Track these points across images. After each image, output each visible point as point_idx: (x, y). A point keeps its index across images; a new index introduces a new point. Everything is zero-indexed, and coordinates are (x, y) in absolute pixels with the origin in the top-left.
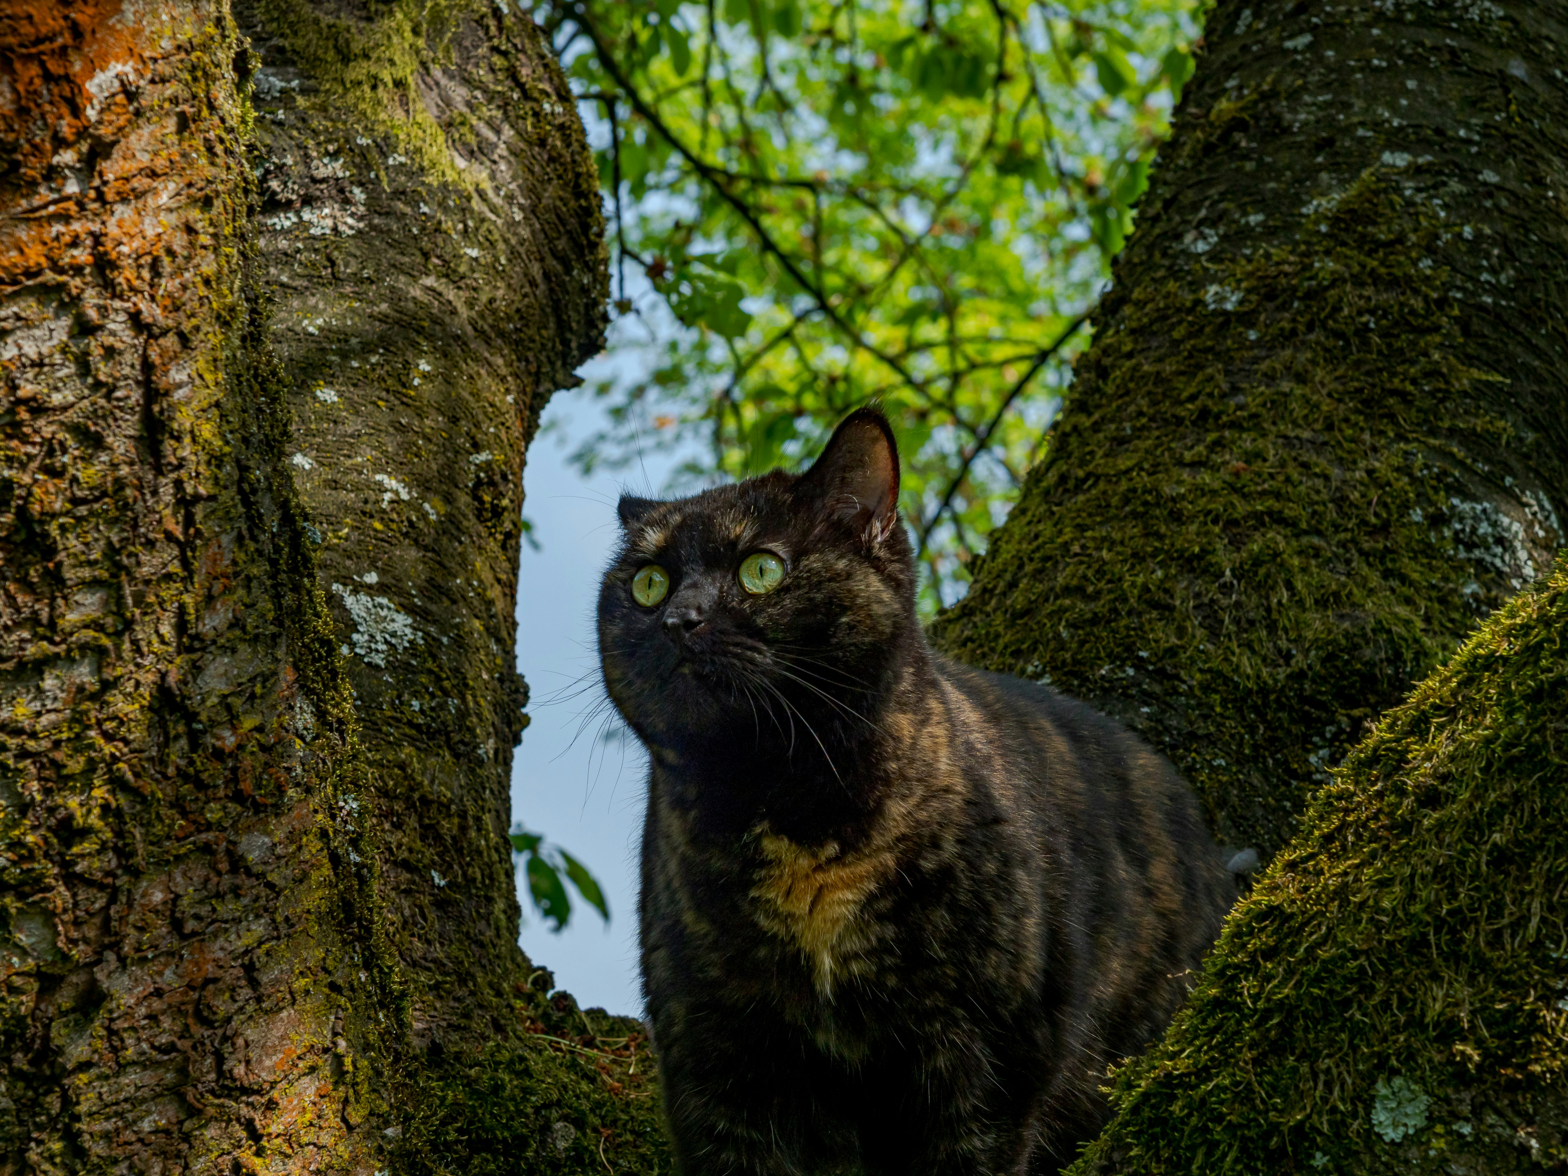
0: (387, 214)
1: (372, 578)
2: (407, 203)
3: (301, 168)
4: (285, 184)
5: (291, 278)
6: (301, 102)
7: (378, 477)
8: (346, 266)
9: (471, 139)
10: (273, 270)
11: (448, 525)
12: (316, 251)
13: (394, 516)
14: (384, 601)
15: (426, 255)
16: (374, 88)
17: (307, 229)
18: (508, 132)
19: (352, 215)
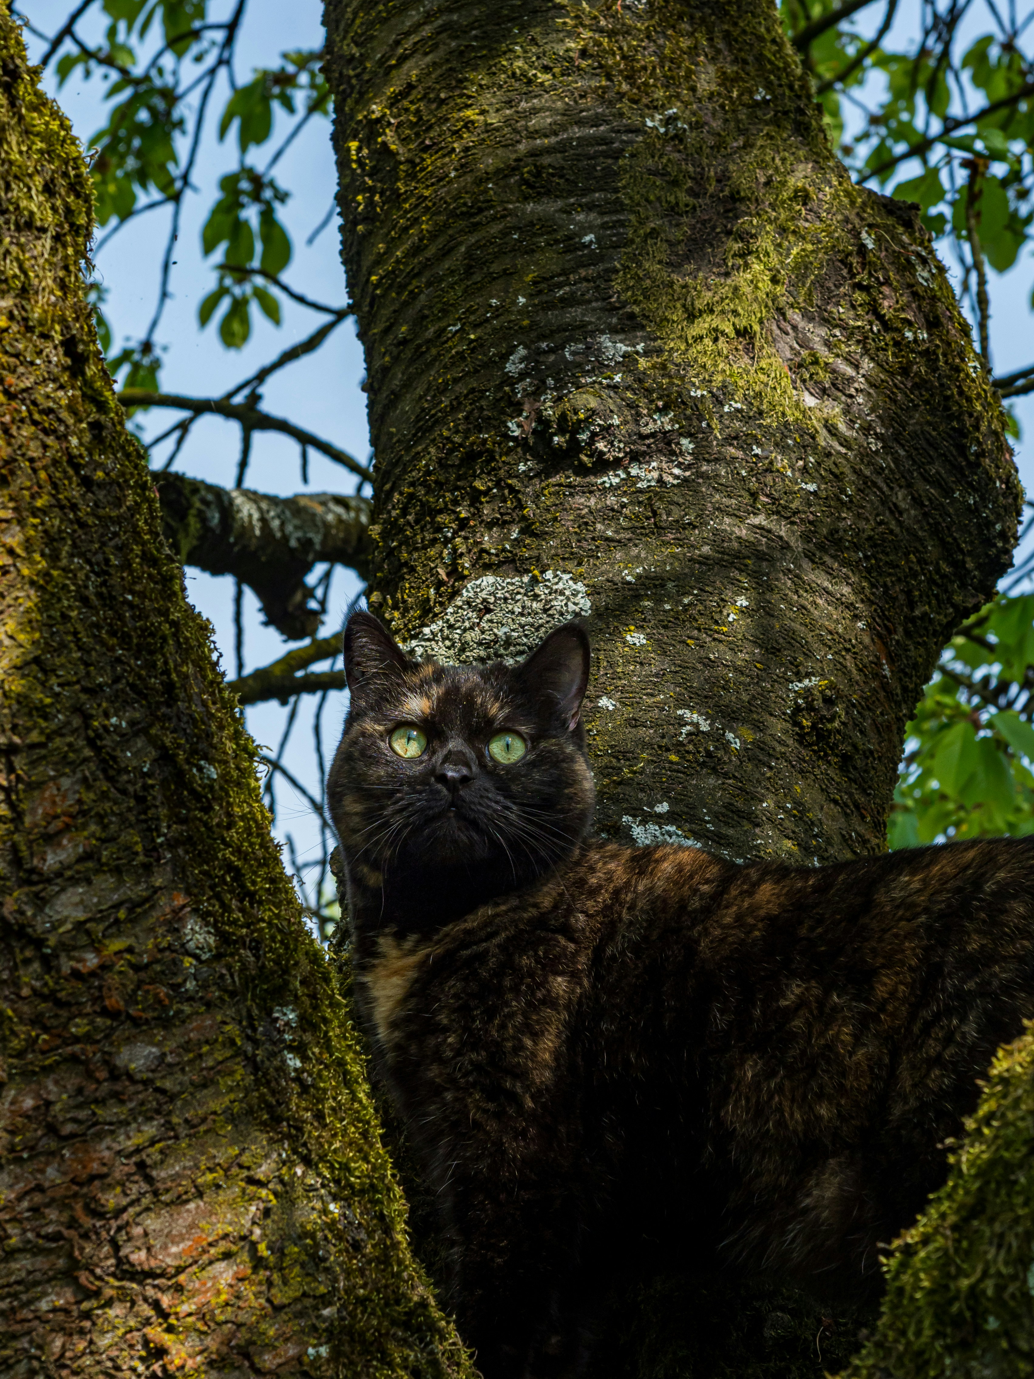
0: (716, 460)
1: (663, 808)
2: (739, 447)
3: (631, 427)
4: (612, 444)
5: (616, 532)
6: (643, 363)
7: (680, 712)
8: (669, 514)
9: (825, 378)
10: (599, 526)
11: (758, 752)
12: (640, 503)
13: (691, 747)
14: (672, 828)
15: (754, 495)
16: (716, 340)
17: (635, 484)
18: (867, 365)
19: (679, 466)
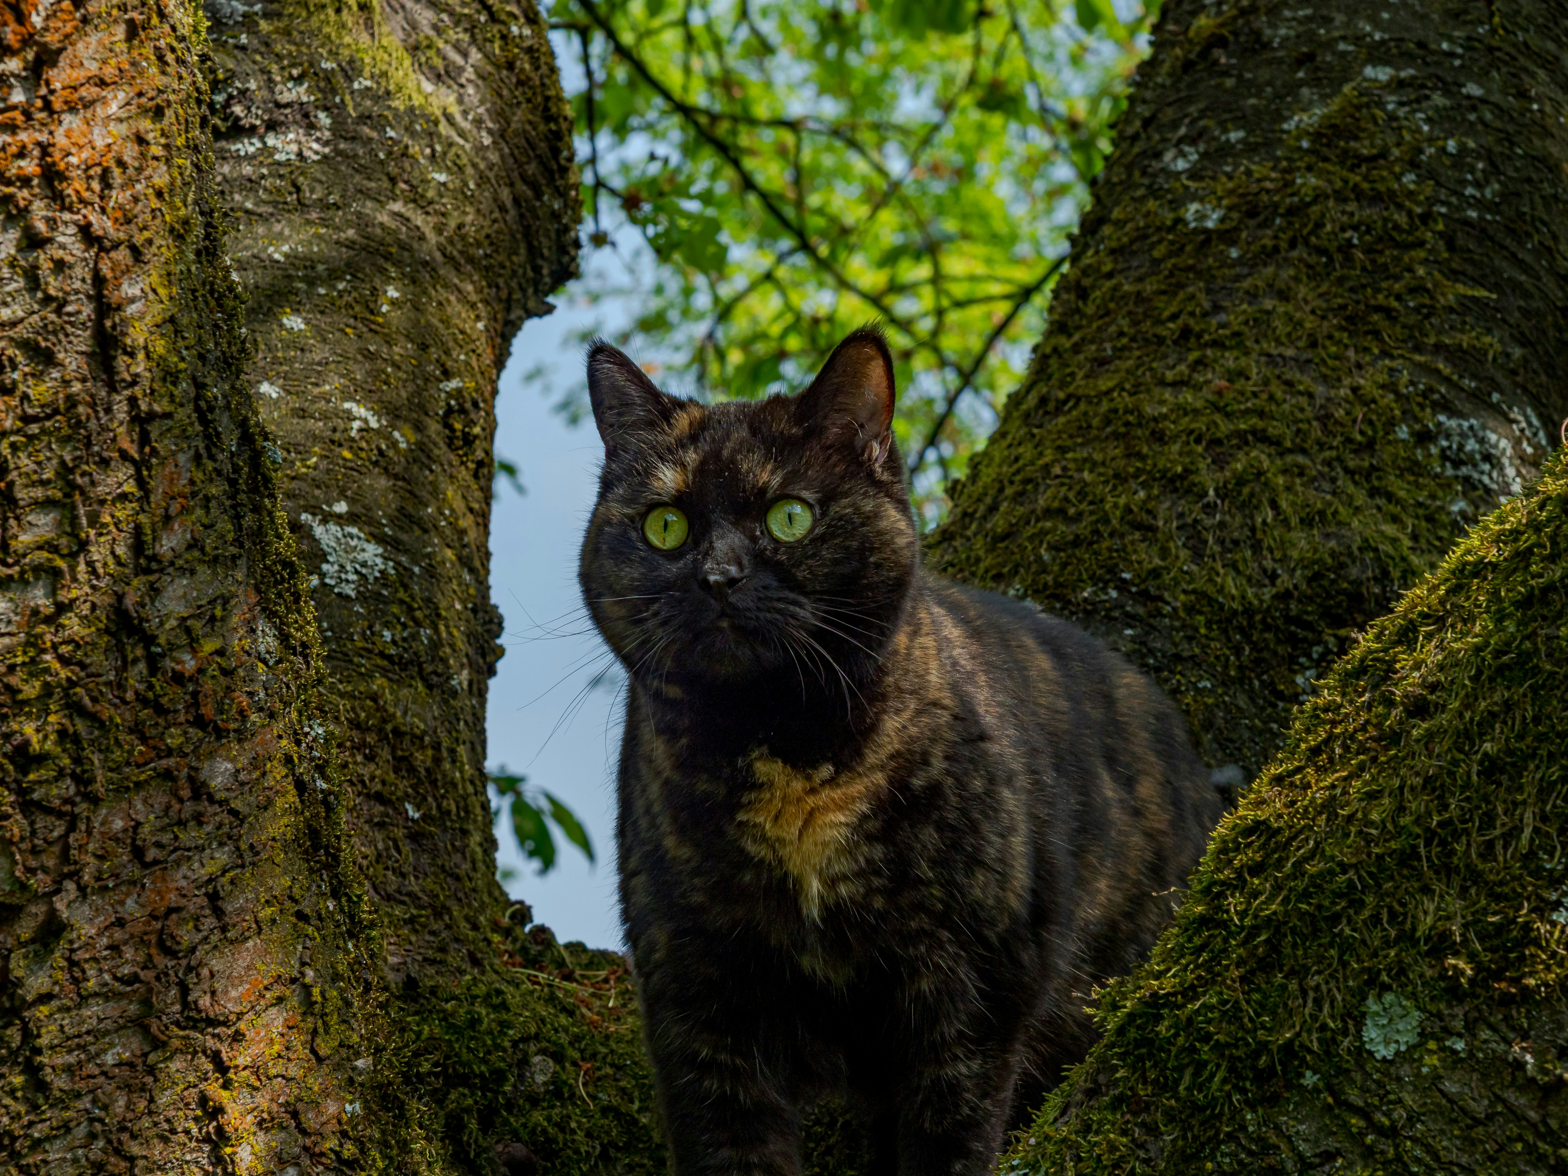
0: (353, 139)
1: (341, 507)
2: (373, 128)
3: (265, 93)
4: (249, 109)
5: (256, 204)
6: (264, 26)
7: (347, 405)
8: (312, 191)
9: (438, 62)
10: (237, 197)
11: (419, 453)
12: (281, 177)
13: (364, 444)
14: (354, 530)
15: (393, 180)
16: (338, 11)
17: (271, 155)
18: (475, 55)
19: (318, 140)
